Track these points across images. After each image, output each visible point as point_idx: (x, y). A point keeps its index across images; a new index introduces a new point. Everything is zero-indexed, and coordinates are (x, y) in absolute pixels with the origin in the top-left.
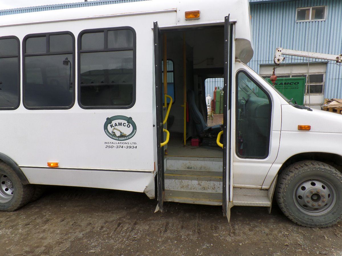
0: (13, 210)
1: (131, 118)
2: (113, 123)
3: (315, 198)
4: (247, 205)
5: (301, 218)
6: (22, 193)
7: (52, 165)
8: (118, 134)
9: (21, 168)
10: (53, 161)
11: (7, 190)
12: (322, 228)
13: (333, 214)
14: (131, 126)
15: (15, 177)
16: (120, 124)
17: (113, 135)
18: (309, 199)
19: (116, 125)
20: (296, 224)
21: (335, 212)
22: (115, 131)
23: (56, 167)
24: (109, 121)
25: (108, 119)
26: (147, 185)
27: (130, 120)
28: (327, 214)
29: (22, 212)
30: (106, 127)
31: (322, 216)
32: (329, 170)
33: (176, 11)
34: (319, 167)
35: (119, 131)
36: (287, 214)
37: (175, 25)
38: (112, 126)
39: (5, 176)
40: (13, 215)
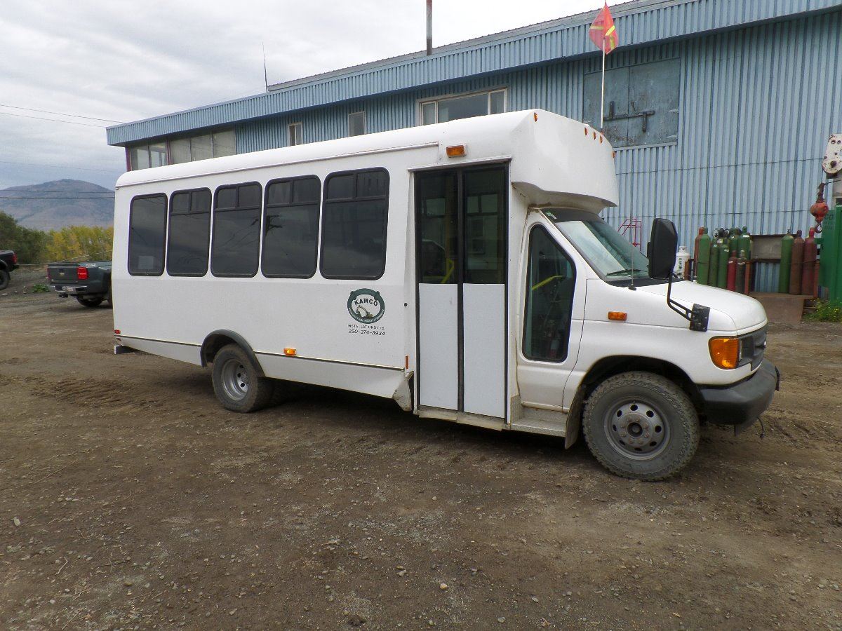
0: (246, 411)
1: (378, 293)
2: (359, 298)
3: (636, 430)
4: (536, 432)
5: (613, 461)
6: (257, 389)
7: (288, 352)
8: (363, 314)
9: (256, 355)
10: (290, 347)
11: (243, 385)
12: (647, 481)
13: (663, 459)
14: (379, 304)
15: (249, 366)
16: (366, 301)
17: (357, 316)
18: (625, 432)
19: (361, 301)
20: (607, 471)
21: (666, 457)
22: (360, 310)
23: (292, 355)
24: (354, 295)
25: (352, 293)
26: (396, 388)
27: (377, 295)
28: (655, 458)
29: (256, 415)
30: (349, 305)
31: (647, 461)
32: (656, 387)
33: (437, 146)
34: (641, 380)
35: (365, 310)
36: (594, 452)
37: (436, 165)
38: (356, 303)
39: (242, 367)
40: (245, 417)
